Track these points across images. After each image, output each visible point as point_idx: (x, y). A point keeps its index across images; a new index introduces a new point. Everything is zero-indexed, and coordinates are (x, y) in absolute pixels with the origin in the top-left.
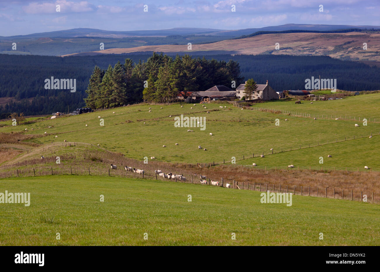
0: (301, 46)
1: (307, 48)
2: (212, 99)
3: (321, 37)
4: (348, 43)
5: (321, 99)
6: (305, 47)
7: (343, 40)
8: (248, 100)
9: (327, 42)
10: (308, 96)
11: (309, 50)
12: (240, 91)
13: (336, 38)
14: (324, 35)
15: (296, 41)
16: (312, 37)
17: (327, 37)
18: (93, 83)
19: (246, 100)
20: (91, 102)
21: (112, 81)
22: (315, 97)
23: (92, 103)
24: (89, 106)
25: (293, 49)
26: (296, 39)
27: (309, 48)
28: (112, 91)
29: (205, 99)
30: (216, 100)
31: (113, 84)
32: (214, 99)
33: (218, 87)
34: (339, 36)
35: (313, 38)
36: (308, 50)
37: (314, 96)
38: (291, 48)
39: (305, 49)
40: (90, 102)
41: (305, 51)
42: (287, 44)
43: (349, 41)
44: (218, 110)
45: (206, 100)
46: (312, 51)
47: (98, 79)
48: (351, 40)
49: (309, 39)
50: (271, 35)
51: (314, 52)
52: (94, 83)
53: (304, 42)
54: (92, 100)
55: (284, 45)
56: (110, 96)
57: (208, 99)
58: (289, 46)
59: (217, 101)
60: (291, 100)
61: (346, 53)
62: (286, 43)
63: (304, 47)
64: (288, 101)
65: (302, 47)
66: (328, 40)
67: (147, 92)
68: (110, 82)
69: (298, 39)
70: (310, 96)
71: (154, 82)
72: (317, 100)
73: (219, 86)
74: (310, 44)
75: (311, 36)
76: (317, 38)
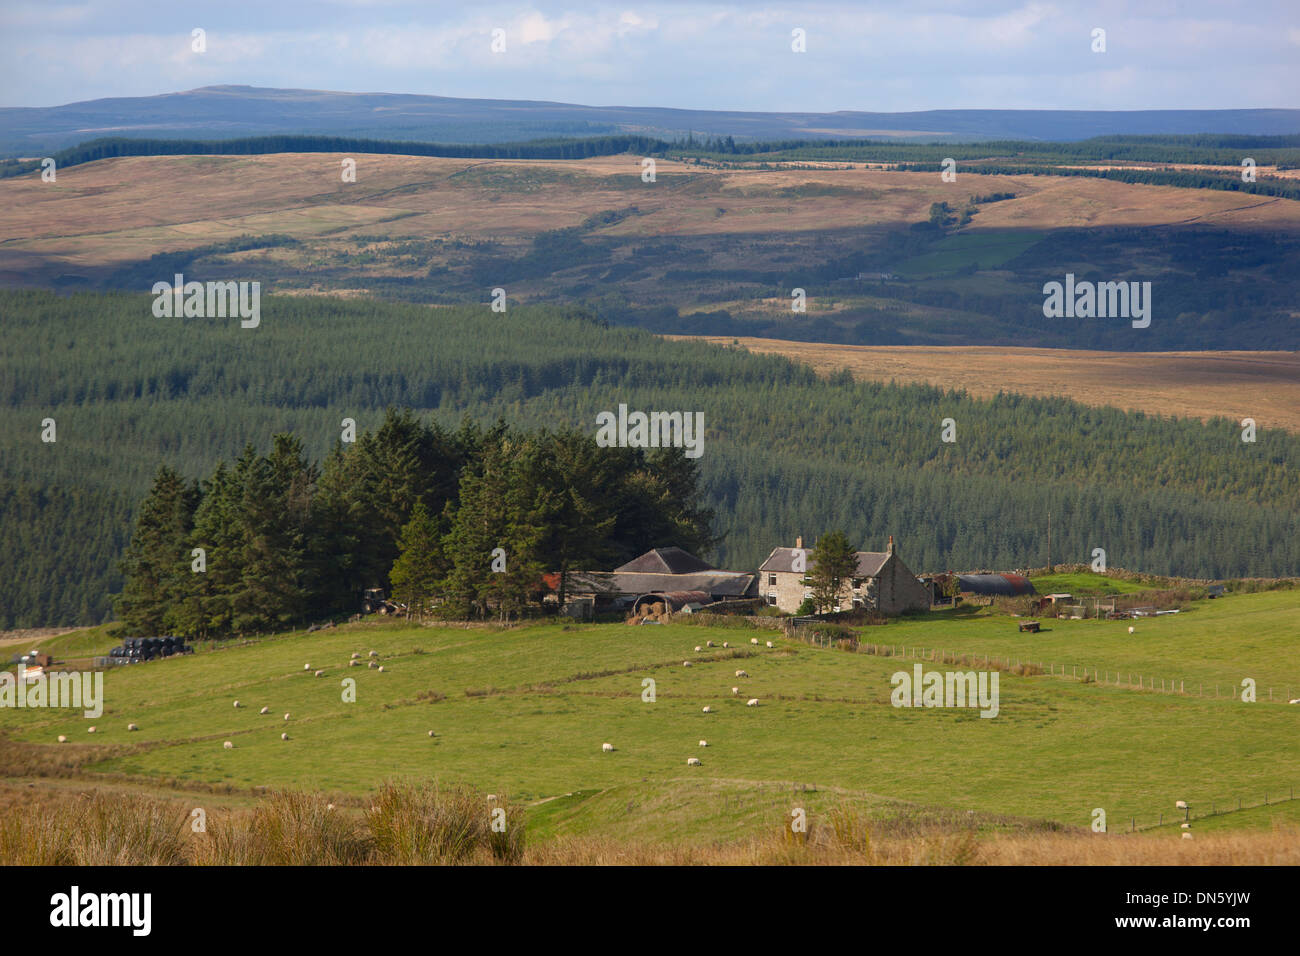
0: (346, 229)
1: (384, 245)
2: (677, 606)
3: (456, 180)
4: (607, 221)
5: (1103, 614)
6: (370, 239)
7: (576, 205)
8: (824, 612)
9: (491, 211)
10: (1050, 600)
11: (396, 252)
12: (778, 575)
13: (536, 192)
14: (470, 169)
15: (311, 201)
16: (406, 179)
17: (485, 183)
18: (153, 532)
19: (817, 613)
20: (141, 611)
21: (238, 522)
22: (1078, 604)
23: (151, 614)
24: (134, 625)
25: (303, 248)
26: (316, 189)
27: (395, 245)
28: (240, 567)
29: (644, 607)
30: (693, 611)
31: (245, 537)
32: (687, 609)
33: (664, 557)
34: (551, 176)
35: (410, 189)
36: (389, 252)
37: (1070, 601)
38: (293, 241)
39: (372, 246)
40: (138, 608)
41: (373, 260)
42: (266, 218)
43: (613, 209)
44: (750, 655)
45: (650, 612)
46: (412, 262)
47: (177, 515)
48: (623, 204)
49: (385, 192)
50: (167, 163)
51: (420, 265)
52: (155, 533)
53: (366, 209)
54: (146, 604)
55: (249, 220)
56: (228, 587)
57: (657, 605)
58: (282, 230)
59: (702, 616)
60: (979, 613)
61: (603, 276)
62: (260, 212)
63: (364, 238)
64: (963, 618)
65: (355, 238)
66: (492, 200)
67: (408, 575)
68: (232, 530)
69: (328, 189)
70: (1059, 599)
71: (439, 537)
72: (1086, 617)
73: (666, 551)
74: (397, 218)
75: (398, 174)
76: (432, 187)
